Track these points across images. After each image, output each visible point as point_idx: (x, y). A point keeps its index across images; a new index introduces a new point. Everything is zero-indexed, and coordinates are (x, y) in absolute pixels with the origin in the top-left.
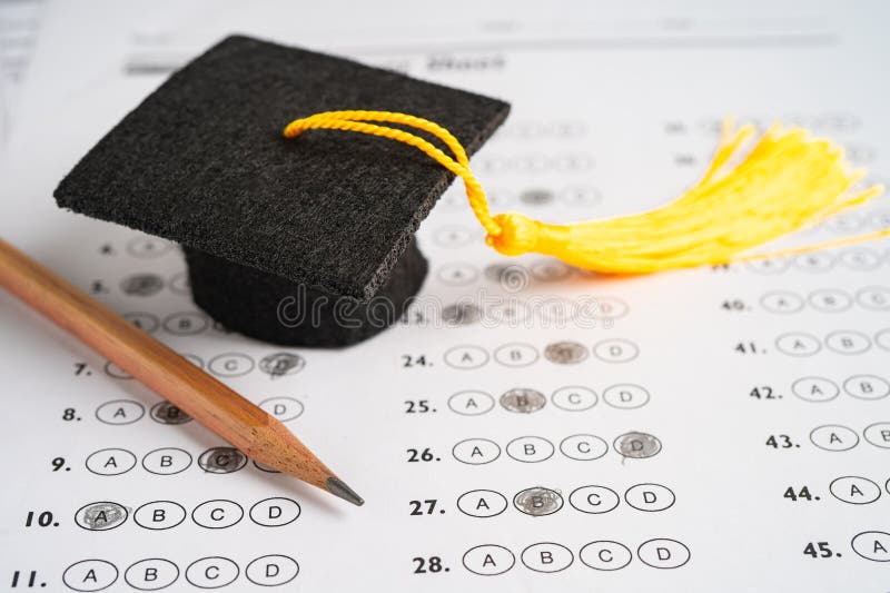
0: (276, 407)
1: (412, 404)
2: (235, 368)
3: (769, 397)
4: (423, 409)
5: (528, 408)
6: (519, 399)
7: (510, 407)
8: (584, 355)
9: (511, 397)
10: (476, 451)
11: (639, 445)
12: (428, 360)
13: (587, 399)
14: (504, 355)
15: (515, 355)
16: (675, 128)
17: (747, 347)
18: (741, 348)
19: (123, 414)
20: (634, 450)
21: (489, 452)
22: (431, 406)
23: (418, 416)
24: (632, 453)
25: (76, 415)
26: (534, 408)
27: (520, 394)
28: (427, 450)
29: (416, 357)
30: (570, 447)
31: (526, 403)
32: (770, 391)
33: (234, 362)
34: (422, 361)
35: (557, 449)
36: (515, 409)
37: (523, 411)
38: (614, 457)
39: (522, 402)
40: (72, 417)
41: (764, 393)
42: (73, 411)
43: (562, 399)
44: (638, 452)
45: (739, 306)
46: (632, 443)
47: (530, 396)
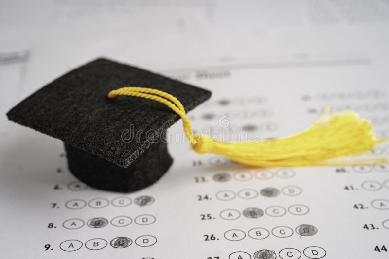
0: (143, 219)
1: (204, 216)
2: (123, 203)
3: (362, 208)
4: (209, 218)
5: (255, 216)
6: (251, 212)
7: (248, 216)
8: (278, 193)
9: (247, 212)
10: (235, 235)
11: (307, 230)
12: (209, 197)
13: (282, 212)
14: (243, 194)
15: (248, 194)
16: (306, 98)
17: (349, 187)
18: (346, 188)
19: (75, 225)
20: (305, 232)
21: (240, 235)
22: (212, 216)
23: (207, 221)
24: (304, 234)
25: (54, 226)
26: (258, 216)
27: (251, 210)
28: (213, 235)
29: (203, 196)
30: (276, 232)
31: (255, 214)
32: (362, 206)
33: (123, 200)
34: (206, 198)
35: (270, 233)
36: (250, 217)
37: (254, 217)
38: (297, 236)
39: (253, 213)
40: (52, 227)
41: (360, 207)
42: (52, 224)
43: (270, 211)
44: (307, 233)
45: (344, 171)
46: (304, 229)
47: (256, 211)
